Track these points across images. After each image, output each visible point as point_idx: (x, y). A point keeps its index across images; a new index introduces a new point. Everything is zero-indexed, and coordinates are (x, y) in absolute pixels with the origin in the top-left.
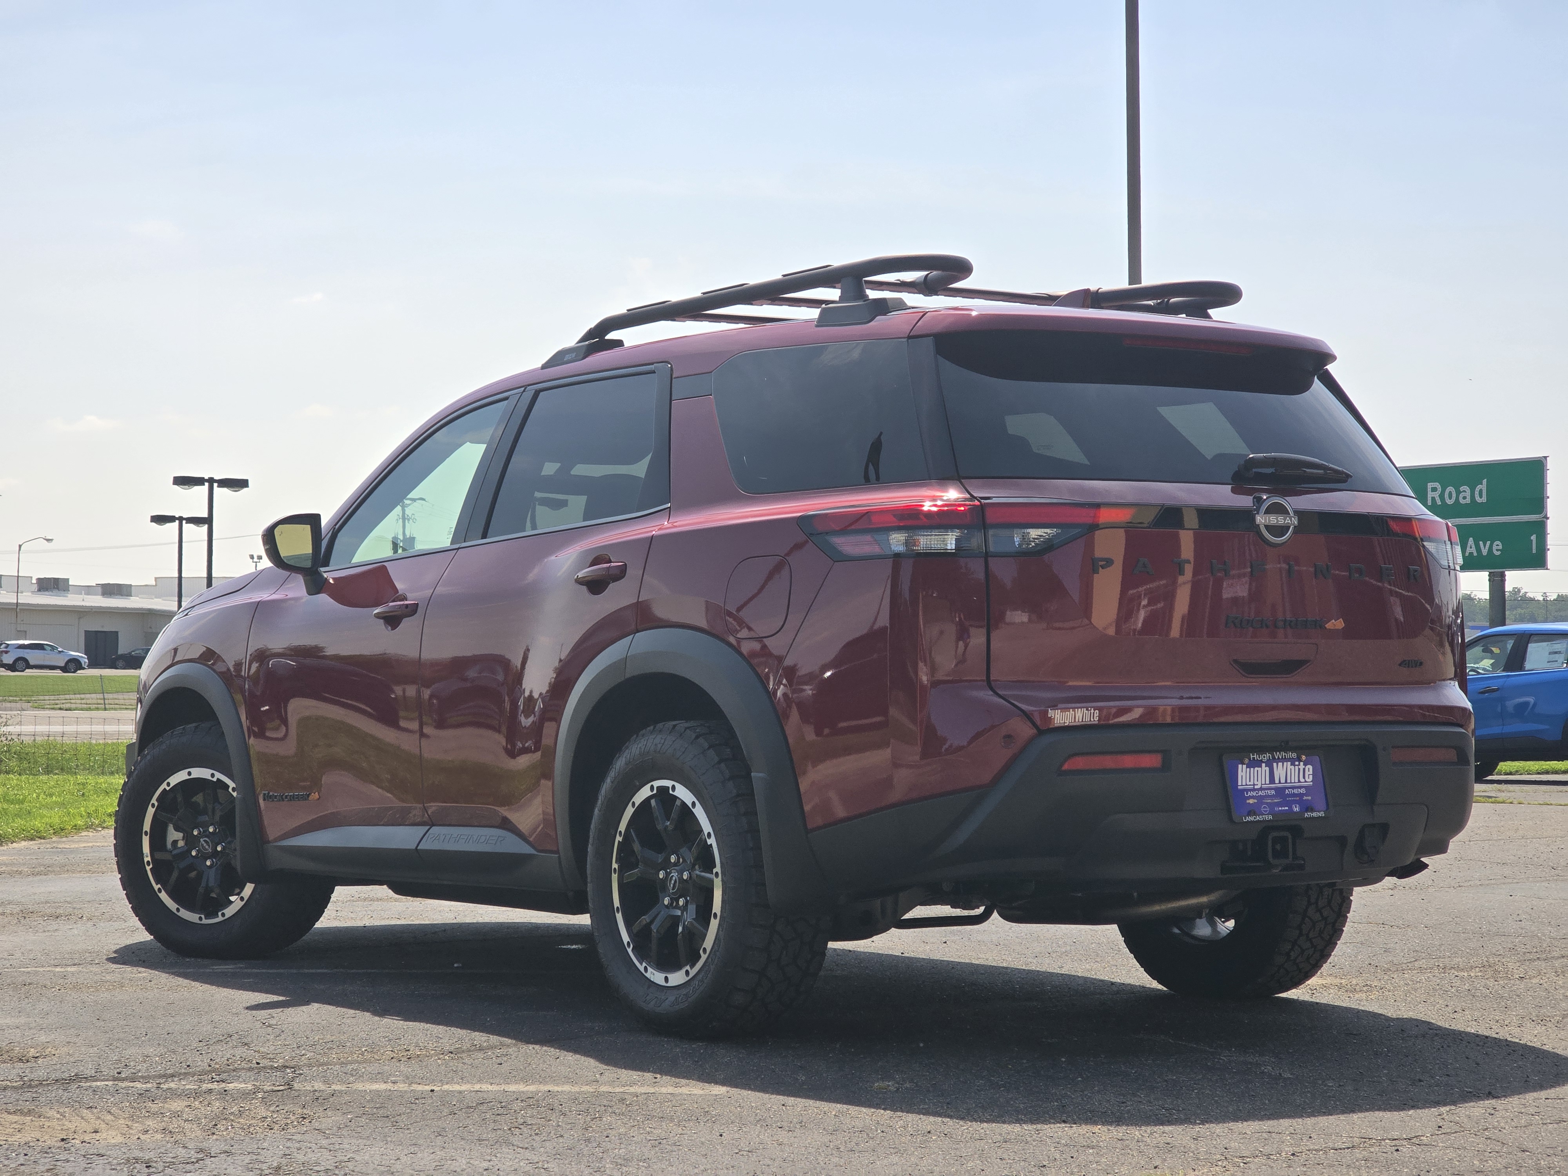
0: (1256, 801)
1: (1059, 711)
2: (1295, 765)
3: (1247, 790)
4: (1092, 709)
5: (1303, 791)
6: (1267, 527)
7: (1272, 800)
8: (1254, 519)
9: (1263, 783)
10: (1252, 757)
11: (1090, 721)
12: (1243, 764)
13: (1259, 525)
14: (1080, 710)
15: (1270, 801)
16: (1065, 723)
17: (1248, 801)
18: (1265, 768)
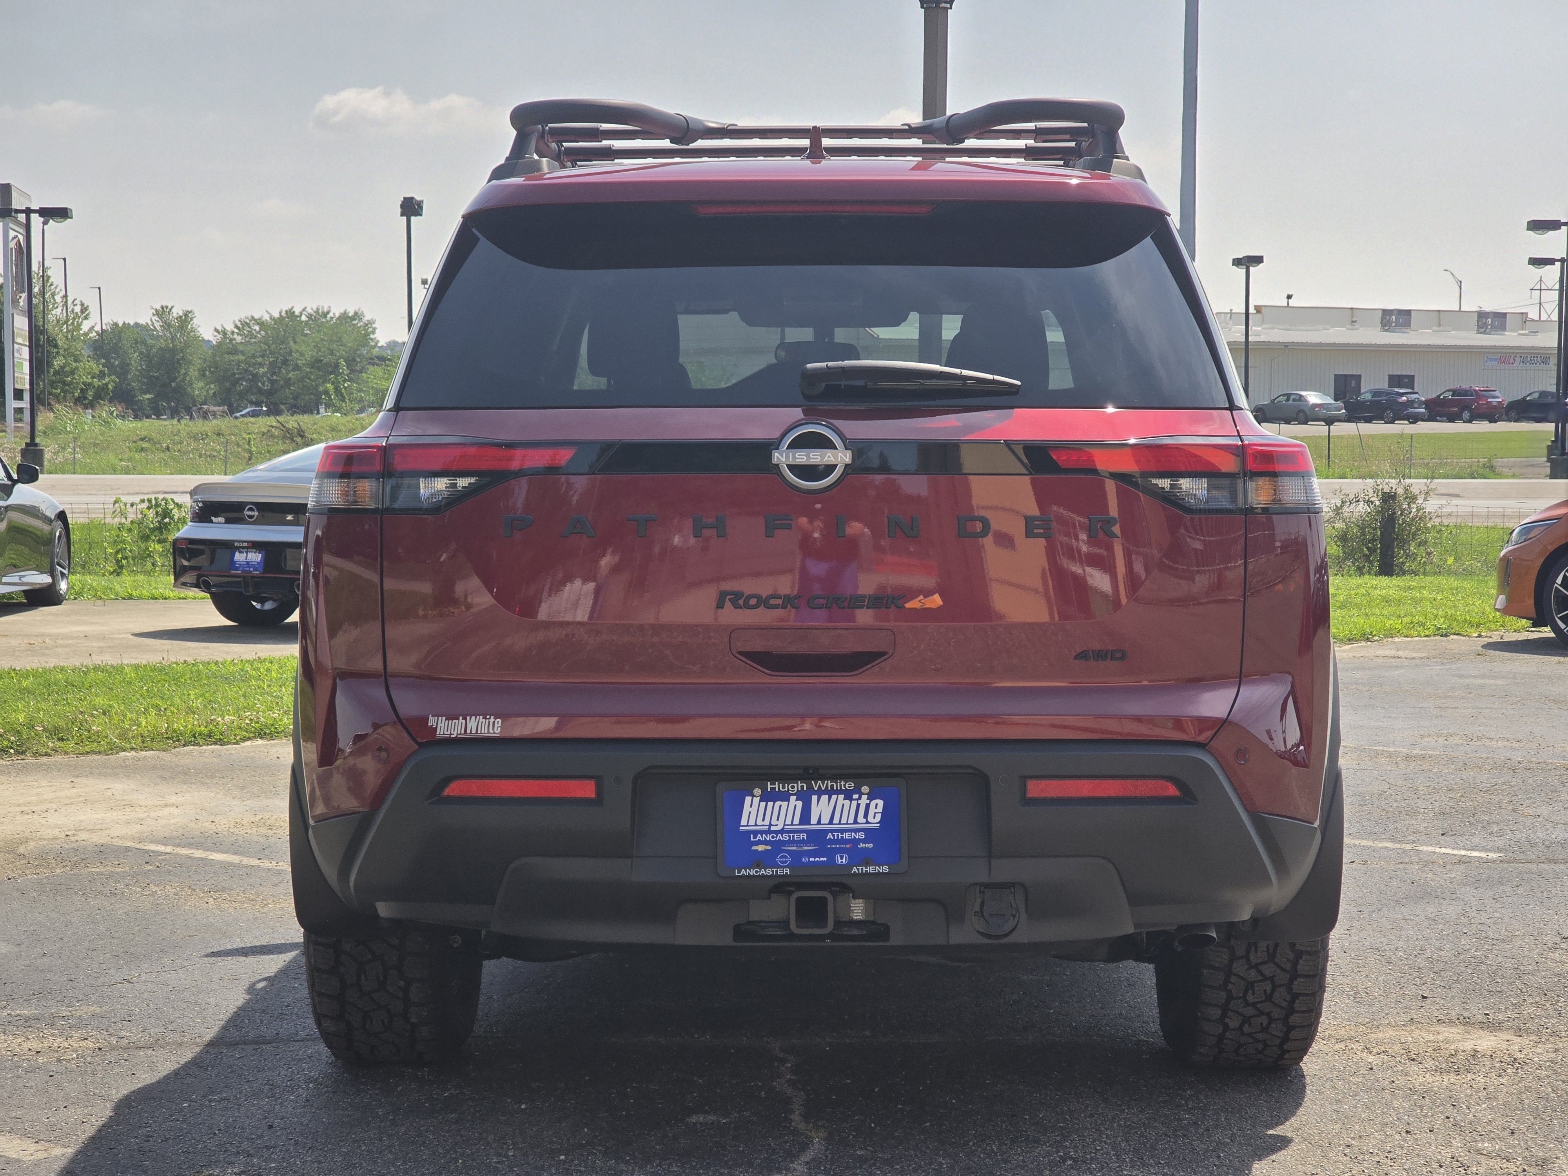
0: (769, 848)
1: (444, 718)
2: (851, 799)
3: (756, 833)
4: (492, 717)
5: (861, 835)
6: (791, 467)
7: (800, 846)
8: (769, 457)
9: (788, 822)
10: (769, 786)
11: (489, 732)
12: (753, 796)
13: (777, 465)
14: (473, 718)
15: (795, 848)
16: (451, 734)
17: (754, 848)
18: (794, 802)
